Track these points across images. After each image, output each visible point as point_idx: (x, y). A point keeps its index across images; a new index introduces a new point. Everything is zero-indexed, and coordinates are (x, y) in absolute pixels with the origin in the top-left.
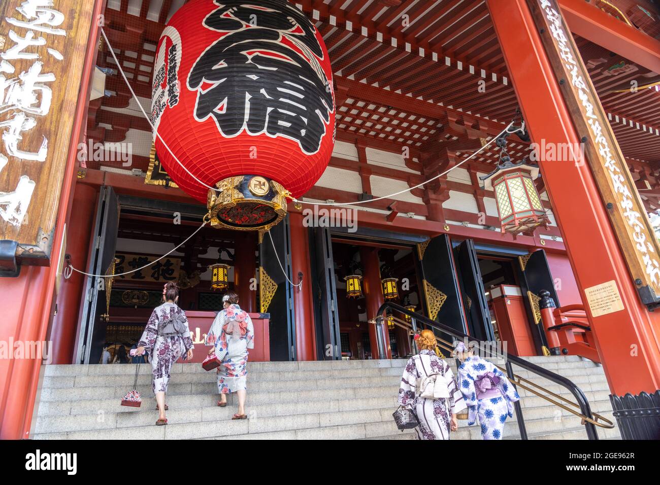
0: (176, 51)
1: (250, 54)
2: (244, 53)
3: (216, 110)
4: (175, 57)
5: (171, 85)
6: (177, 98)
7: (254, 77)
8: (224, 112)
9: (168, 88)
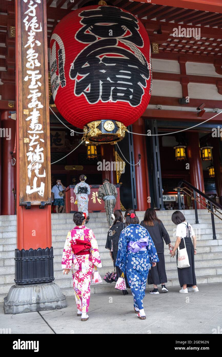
0: (62, 53)
1: (101, 57)
2: (98, 57)
3: (85, 90)
4: (62, 57)
5: (61, 74)
6: (65, 83)
7: (103, 71)
8: (89, 92)
9: (59, 76)
